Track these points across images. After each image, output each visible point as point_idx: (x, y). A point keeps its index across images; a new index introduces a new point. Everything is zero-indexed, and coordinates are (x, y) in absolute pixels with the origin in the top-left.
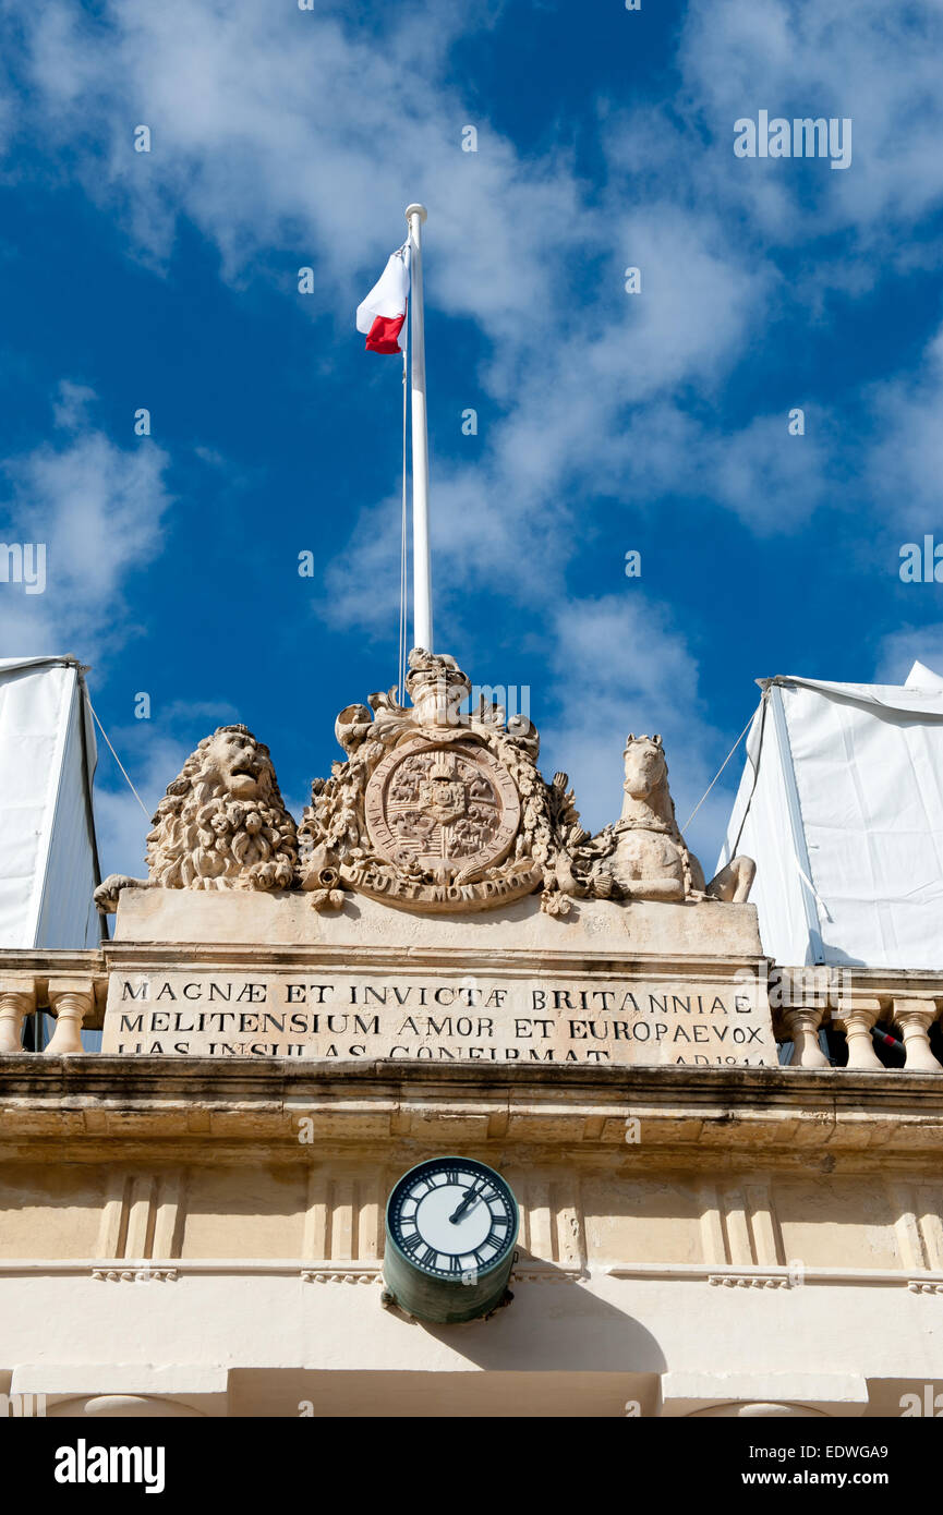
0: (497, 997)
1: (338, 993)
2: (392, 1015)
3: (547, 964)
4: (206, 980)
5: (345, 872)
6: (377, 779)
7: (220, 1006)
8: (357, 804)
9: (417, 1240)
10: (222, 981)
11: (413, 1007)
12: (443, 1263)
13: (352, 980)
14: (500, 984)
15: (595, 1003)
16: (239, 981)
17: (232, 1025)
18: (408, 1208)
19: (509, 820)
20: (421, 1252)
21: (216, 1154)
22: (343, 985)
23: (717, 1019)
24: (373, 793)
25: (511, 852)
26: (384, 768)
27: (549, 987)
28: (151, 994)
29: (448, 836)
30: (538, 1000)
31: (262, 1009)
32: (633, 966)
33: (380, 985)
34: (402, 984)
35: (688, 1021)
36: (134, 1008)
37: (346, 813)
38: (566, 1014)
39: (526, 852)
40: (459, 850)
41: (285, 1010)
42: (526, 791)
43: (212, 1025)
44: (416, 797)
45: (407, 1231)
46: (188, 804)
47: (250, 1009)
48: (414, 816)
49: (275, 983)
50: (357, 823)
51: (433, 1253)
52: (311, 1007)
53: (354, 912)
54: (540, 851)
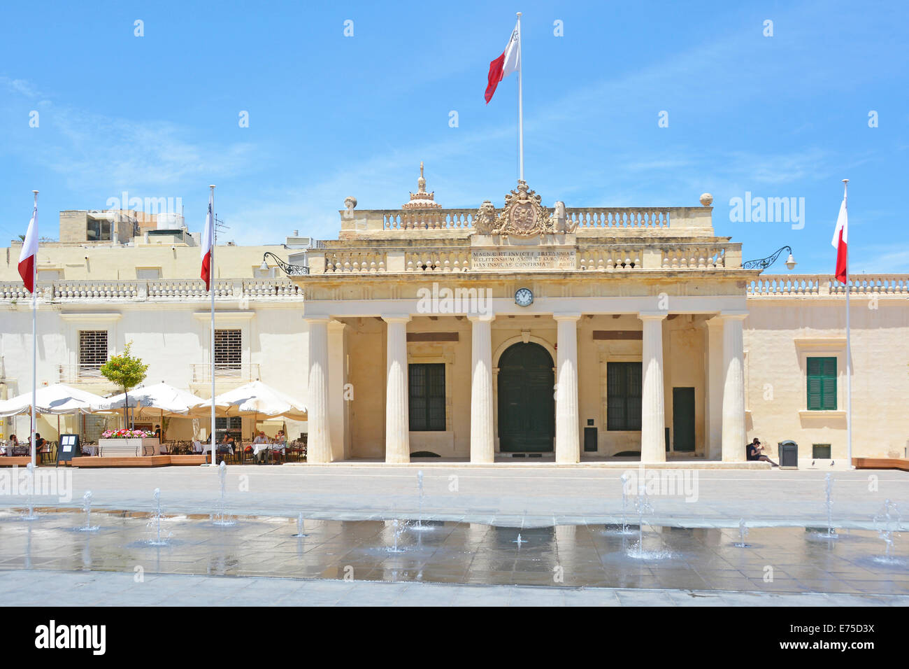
0: (532, 254)
1: (506, 254)
2: (516, 258)
3: (540, 248)
4: (486, 252)
5: (507, 231)
6: (512, 211)
8: (509, 217)
9: (519, 300)
10: (489, 252)
11: (519, 256)
12: (523, 303)
14: (533, 251)
15: (548, 254)
16: (492, 252)
18: (517, 295)
19: (535, 220)
20: (519, 302)
21: (491, 283)
22: (508, 252)
23: (567, 256)
24: (512, 214)
25: (535, 226)
26: (513, 209)
28: (478, 254)
29: (524, 224)
30: (539, 254)
31: (495, 257)
32: (554, 248)
33: (514, 252)
34: (517, 252)
35: (562, 256)
36: (476, 257)
37: (507, 220)
38: (543, 257)
39: (538, 226)
40: (526, 227)
41: (498, 257)
42: (538, 213)
44: (519, 216)
45: (518, 298)
46: (481, 219)
48: (519, 220)
49: (497, 252)
50: (509, 221)
51: (521, 302)
52: (503, 257)
53: (509, 239)
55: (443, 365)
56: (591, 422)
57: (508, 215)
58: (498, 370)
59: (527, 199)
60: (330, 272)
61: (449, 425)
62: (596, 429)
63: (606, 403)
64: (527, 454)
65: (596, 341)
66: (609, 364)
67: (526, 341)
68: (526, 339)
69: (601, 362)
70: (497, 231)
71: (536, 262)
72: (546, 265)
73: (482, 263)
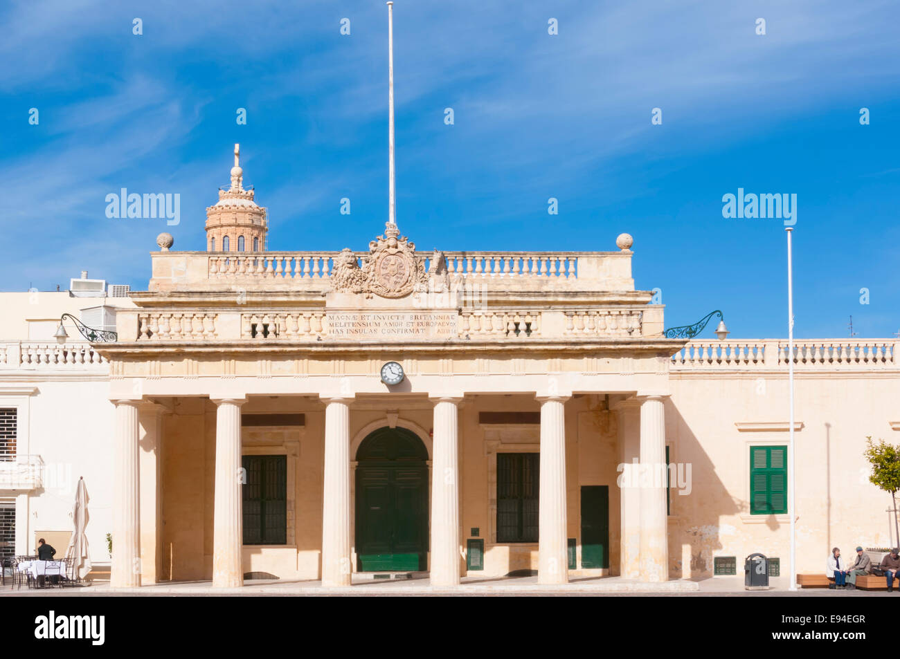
0: (403, 317)
1: (371, 317)
2: (382, 322)
3: (415, 310)
4: (345, 315)
5: (372, 288)
6: (378, 264)
7: (348, 321)
8: (374, 271)
9: (386, 376)
10: (348, 315)
11: (386, 320)
12: (390, 381)
13: (374, 314)
14: (404, 314)
15: (423, 318)
17: (351, 325)
18: (384, 371)
19: (407, 274)
20: (386, 379)
21: (350, 354)
22: (373, 315)
23: (447, 321)
24: (378, 267)
25: (407, 281)
26: (380, 260)
27: (414, 315)
28: (335, 317)
29: (394, 279)
30: (411, 318)
31: (357, 322)
32: (431, 310)
33: (380, 315)
34: (384, 315)
35: (441, 321)
36: (332, 321)
38: (417, 321)
39: (410, 281)
40: (396, 283)
41: (361, 322)
42: (411, 265)
43: (347, 325)
44: (386, 269)
45: (384, 375)
46: (339, 273)
47: (354, 321)
48: (387, 275)
49: (358, 315)
50: (374, 275)
51: (388, 379)
52: (366, 321)
53: (372, 298)
54: (413, 281)
55: (285, 457)
56: (475, 532)
57: (372, 267)
58: (356, 463)
59: (396, 247)
60: (144, 339)
61: (291, 536)
62: (483, 540)
63: (495, 507)
64: (393, 575)
65: (482, 425)
66: (498, 455)
67: (392, 426)
68: (392, 422)
69: (489, 453)
70: (358, 288)
71: (408, 328)
72: (421, 331)
73: (339, 329)
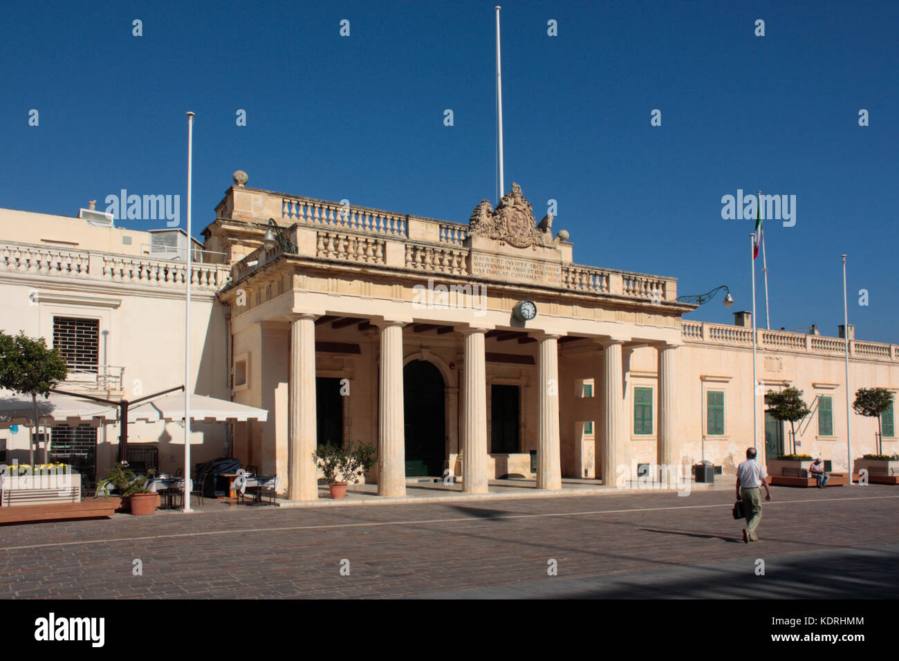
0: (525, 264)
1: (504, 261)
2: (512, 267)
3: (533, 259)
4: (485, 257)
7: (488, 262)
9: (524, 313)
10: (488, 257)
11: (514, 265)
12: (527, 317)
13: (506, 259)
14: (526, 262)
15: (539, 267)
16: (490, 257)
17: (490, 266)
18: (524, 308)
20: (525, 315)
23: (554, 272)
26: (510, 214)
27: (532, 264)
28: (478, 258)
30: (531, 266)
31: (494, 264)
32: (544, 261)
33: (510, 260)
34: (513, 260)
36: (476, 261)
38: (535, 269)
39: (532, 236)
41: (497, 264)
43: (487, 266)
45: (524, 311)
46: (482, 219)
47: (492, 263)
49: (495, 258)
52: (500, 264)
53: (504, 245)
59: (521, 205)
66: (493, 386)
67: (424, 359)
68: (426, 356)
70: (496, 235)
71: (529, 274)
72: (537, 278)
73: (481, 268)
